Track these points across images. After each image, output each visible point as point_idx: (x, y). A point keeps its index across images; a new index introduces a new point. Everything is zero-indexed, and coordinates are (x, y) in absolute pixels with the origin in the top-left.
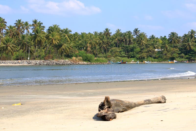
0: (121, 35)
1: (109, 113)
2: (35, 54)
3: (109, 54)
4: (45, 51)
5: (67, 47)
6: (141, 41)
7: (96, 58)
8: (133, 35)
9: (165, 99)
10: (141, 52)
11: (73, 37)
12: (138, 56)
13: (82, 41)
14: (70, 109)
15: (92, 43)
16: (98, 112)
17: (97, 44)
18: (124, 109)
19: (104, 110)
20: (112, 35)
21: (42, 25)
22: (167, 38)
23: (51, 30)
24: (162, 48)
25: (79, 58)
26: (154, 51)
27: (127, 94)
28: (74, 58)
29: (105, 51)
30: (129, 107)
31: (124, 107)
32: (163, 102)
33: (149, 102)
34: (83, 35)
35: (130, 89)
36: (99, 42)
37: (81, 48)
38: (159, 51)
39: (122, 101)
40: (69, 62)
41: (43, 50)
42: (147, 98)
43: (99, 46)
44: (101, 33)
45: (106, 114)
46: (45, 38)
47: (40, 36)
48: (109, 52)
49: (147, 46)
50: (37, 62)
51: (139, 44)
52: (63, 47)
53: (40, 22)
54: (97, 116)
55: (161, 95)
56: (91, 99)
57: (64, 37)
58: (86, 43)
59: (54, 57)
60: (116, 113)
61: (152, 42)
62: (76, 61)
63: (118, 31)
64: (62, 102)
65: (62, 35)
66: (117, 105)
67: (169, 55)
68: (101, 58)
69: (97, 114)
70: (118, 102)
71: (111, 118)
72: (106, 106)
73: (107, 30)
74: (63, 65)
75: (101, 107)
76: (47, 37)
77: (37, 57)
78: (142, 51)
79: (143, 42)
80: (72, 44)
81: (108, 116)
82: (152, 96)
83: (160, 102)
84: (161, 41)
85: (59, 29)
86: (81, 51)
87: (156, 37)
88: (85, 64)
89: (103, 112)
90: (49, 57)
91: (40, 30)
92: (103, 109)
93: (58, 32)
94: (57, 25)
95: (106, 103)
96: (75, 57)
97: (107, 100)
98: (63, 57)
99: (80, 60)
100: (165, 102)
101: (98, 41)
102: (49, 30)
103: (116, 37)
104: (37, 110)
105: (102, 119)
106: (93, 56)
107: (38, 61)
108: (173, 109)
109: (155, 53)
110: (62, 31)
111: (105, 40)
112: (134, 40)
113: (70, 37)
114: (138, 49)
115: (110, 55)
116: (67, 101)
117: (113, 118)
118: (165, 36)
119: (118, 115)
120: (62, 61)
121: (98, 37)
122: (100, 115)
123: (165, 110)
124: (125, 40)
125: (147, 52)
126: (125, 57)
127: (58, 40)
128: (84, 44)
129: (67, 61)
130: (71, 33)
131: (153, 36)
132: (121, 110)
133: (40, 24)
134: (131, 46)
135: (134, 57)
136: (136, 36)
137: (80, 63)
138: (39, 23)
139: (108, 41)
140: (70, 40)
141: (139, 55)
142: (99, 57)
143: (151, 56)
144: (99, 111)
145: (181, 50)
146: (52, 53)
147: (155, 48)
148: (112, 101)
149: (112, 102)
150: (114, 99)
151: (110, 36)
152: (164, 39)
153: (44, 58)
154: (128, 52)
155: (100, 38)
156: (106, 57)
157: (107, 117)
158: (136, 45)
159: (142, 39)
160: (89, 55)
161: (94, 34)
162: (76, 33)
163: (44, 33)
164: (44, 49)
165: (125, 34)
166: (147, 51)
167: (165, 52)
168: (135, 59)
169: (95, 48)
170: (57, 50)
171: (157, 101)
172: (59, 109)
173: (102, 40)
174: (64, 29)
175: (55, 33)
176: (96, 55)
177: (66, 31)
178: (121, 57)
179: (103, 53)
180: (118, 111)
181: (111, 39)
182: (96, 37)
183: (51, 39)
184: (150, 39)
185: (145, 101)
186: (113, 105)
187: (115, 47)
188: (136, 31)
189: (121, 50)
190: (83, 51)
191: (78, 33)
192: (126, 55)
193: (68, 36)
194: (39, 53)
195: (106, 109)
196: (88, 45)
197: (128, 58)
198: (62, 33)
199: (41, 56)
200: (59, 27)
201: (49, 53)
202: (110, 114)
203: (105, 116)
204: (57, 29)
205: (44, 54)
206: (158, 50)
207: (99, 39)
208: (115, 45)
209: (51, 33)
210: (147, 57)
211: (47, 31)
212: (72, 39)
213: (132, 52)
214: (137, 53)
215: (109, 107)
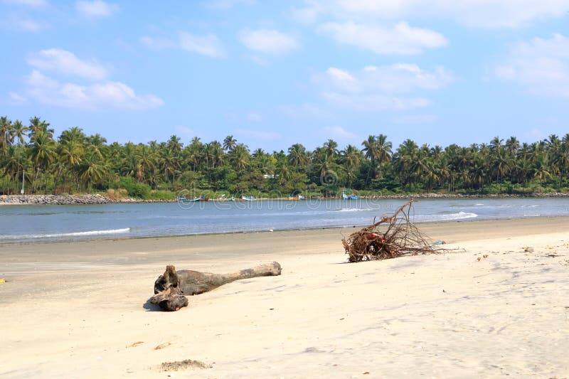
0: (201, 148)
1: (174, 296)
2: (35, 183)
3: (178, 183)
4: (55, 179)
5: (98, 169)
6: (237, 159)
7: (153, 191)
8: (223, 149)
9: (280, 269)
10: (238, 179)
11: (110, 152)
12: (233, 187)
13: (127, 160)
14: (101, 289)
15: (145, 163)
16: (152, 294)
17: (156, 164)
18: (202, 287)
19: (164, 291)
20: (183, 148)
21: (48, 128)
22: (286, 153)
23: (66, 137)
24: (276, 172)
25: (121, 190)
26: (261, 179)
27: (211, 259)
28: (111, 191)
29: (171, 177)
30: (211, 284)
31: (203, 285)
32: (277, 273)
33: (249, 274)
34: (129, 148)
35: (217, 248)
36: (159, 161)
37: (126, 171)
38: (271, 179)
39: (200, 273)
40: (102, 199)
41: (52, 176)
42: (247, 267)
43: (160, 168)
44: (163, 144)
45: (168, 299)
46: (54, 152)
47: (44, 150)
48: (179, 179)
49: (249, 169)
50: (39, 199)
51: (235, 165)
52: (91, 170)
53: (46, 123)
54: (151, 303)
55: (272, 261)
56: (141, 269)
57: (92, 151)
58: (134, 162)
59: (72, 189)
60: (187, 297)
61: (259, 162)
62: (116, 196)
63: (196, 140)
64: (85, 277)
65: (88, 148)
66: (189, 281)
67: (289, 186)
68: (163, 192)
69: (152, 298)
70: (191, 275)
71: (177, 306)
72: (169, 284)
73: (174, 138)
74: (89, 203)
75: (160, 285)
76: (59, 151)
77: (39, 189)
78: (240, 178)
79: (242, 161)
80: (107, 165)
81: (172, 301)
82: (255, 263)
83: (270, 274)
84: (275, 161)
85: (82, 136)
86: (124, 178)
87: (265, 152)
88: (133, 203)
89: (163, 295)
90: (63, 189)
91: (46, 138)
92: (162, 289)
93: (81, 141)
94: (79, 128)
95: (168, 278)
96: (114, 188)
97: (170, 271)
98: (90, 188)
99: (123, 194)
100: (279, 274)
101: (157, 159)
102: (62, 136)
103: (192, 152)
104: (36, 292)
105: (161, 307)
106: (148, 188)
107: (41, 197)
108: (293, 287)
109: (265, 182)
110: (88, 140)
111: (171, 158)
112: (225, 158)
113: (104, 151)
114: (233, 174)
115: (180, 184)
116: (96, 273)
117: (181, 305)
118: (282, 152)
119: (191, 299)
120: (89, 196)
121: (157, 151)
122: (155, 302)
123: (279, 289)
124: (209, 159)
125: (249, 180)
126: (207, 188)
127: (81, 157)
128: (131, 164)
129: (99, 196)
130: (105, 143)
131: (260, 150)
132: (198, 290)
133: (45, 126)
134: (220, 168)
135: (225, 189)
136: (228, 150)
137: (123, 200)
138: (42, 125)
139: (176, 160)
140: (104, 156)
141: (235, 186)
142: (159, 189)
143: (256, 188)
144: (156, 293)
145: (310, 176)
146: (69, 181)
147: (263, 172)
148: (180, 274)
149: (179, 276)
150: (185, 269)
151: (180, 149)
152: (279, 156)
153: (54, 191)
154: (214, 180)
155: (161, 154)
156: (172, 190)
157: (169, 305)
158: (228, 167)
159: (239, 156)
160: (141, 185)
161: (149, 145)
162: (116, 144)
163: (53, 143)
164: (53, 173)
165: (208, 146)
166: (248, 177)
167: (283, 180)
168: (227, 192)
169: (152, 171)
170: (79, 175)
171: (264, 272)
172: (79, 289)
173: (164, 156)
174: (92, 137)
175: (75, 144)
176: (153, 186)
177: (96, 140)
178: (200, 188)
179: (167, 182)
180: (192, 291)
181: (181, 155)
182: (154, 152)
183: (65, 154)
184: (255, 155)
185: (243, 272)
186: (182, 281)
187: (189, 170)
188: (229, 141)
189: (201, 176)
190: (128, 178)
191: (119, 143)
192: (210, 186)
193: (99, 149)
194: (44, 181)
195: (169, 290)
196: (139, 166)
197: (215, 191)
198: (87, 143)
199: (47, 187)
200: (82, 132)
201: (63, 182)
202: (176, 298)
203: (166, 301)
204: (78, 135)
205: (52, 183)
206: (269, 177)
207: (160, 156)
208: (189, 167)
209: (66, 143)
210: (250, 188)
211: (59, 140)
212: (107, 155)
213: (221, 180)
214: (232, 181)
215: (175, 286)
